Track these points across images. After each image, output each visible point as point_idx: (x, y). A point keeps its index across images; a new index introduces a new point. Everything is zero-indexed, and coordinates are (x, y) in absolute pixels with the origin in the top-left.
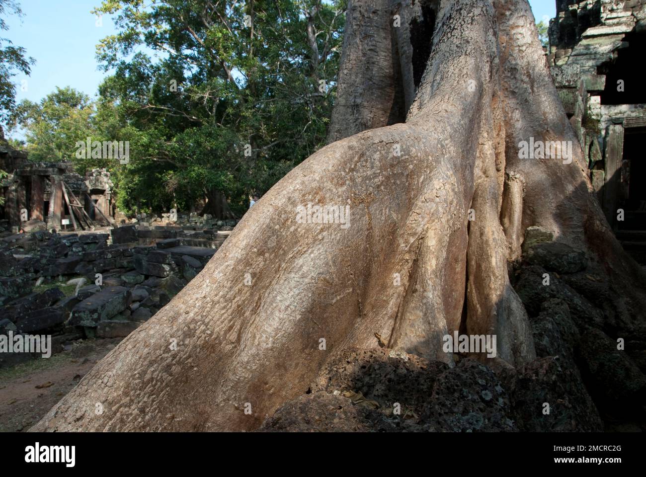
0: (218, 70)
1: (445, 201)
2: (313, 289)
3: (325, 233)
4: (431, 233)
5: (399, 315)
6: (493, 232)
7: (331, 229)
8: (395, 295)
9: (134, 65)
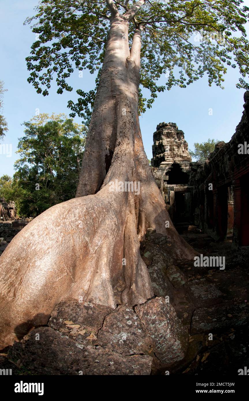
0: (48, 171)
1: (111, 229)
2: (46, 276)
3: (50, 250)
4: (105, 246)
5: (92, 281)
6: (134, 237)
7: (53, 248)
8: (90, 272)
9: (24, 168)
